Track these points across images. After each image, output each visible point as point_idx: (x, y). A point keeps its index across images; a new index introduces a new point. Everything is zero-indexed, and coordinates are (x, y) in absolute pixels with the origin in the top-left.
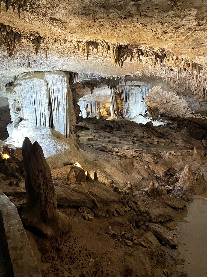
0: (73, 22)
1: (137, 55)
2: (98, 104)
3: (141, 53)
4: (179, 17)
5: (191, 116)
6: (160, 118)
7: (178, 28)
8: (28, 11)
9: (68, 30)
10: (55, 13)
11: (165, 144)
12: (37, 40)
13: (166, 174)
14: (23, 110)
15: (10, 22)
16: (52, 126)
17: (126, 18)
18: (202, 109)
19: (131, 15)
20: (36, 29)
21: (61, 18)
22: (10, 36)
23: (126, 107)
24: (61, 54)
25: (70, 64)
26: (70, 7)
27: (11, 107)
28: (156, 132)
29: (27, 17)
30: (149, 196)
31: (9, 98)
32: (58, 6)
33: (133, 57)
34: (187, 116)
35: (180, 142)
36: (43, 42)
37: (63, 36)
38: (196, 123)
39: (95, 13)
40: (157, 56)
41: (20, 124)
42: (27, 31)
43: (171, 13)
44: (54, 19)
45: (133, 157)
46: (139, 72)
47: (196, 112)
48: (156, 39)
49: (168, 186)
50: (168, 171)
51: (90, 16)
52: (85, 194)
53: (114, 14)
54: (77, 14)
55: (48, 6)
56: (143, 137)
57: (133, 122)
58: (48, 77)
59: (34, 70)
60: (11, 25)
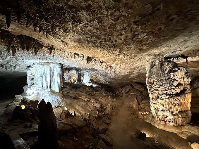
0: (72, 44)
1: (94, 61)
2: (70, 77)
3: (95, 60)
4: (113, 50)
5: (105, 83)
6: (95, 84)
7: (112, 54)
8: (51, 35)
9: (68, 47)
10: (64, 39)
11: (98, 94)
12: (51, 49)
13: (100, 107)
14: (35, 79)
15: (39, 38)
16: (51, 87)
17: (95, 47)
18: (109, 81)
19: (97, 47)
20: (52, 44)
21: (67, 42)
22: (37, 44)
23: (82, 79)
24: (61, 57)
25: (63, 61)
26: (73, 38)
27: (28, 77)
28: (94, 89)
29: (49, 38)
30: (97, 119)
31: (27, 73)
32: (67, 36)
33: (92, 62)
34: (104, 83)
35: (103, 93)
36: (54, 50)
37: (64, 49)
38: (107, 86)
39: (83, 43)
40: (101, 62)
41: (32, 86)
42: (47, 44)
43: (112, 49)
44: (63, 41)
45: (87, 100)
46: (91, 67)
47: (107, 82)
48: (103, 56)
49: (102, 113)
50: (101, 106)
51: (80, 43)
52: (71, 125)
53: (91, 44)
54: (75, 41)
55: (62, 35)
56: (90, 91)
57: (85, 85)
58: (51, 65)
59: (44, 61)
60: (39, 40)
